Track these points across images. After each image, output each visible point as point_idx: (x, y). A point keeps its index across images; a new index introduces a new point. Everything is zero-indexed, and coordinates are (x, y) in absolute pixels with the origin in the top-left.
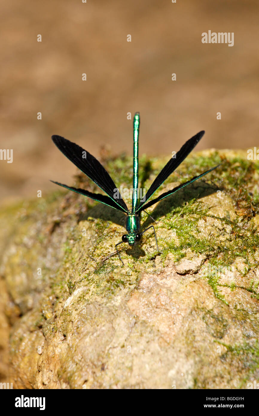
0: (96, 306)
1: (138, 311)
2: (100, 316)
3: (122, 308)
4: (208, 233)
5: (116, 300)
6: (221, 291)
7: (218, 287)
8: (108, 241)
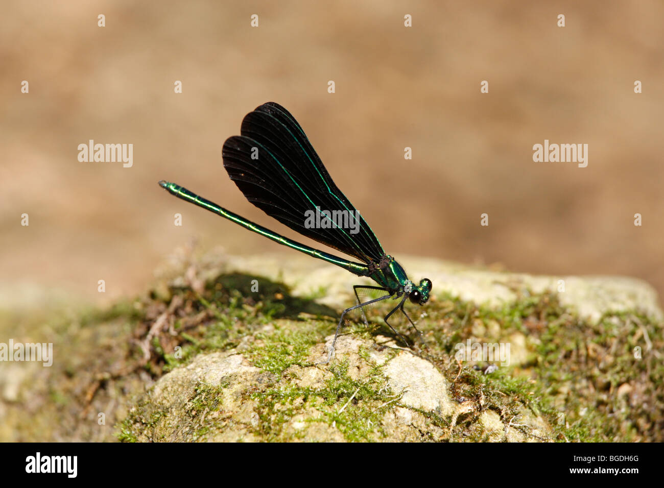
4: (401, 438)
8: (216, 435)
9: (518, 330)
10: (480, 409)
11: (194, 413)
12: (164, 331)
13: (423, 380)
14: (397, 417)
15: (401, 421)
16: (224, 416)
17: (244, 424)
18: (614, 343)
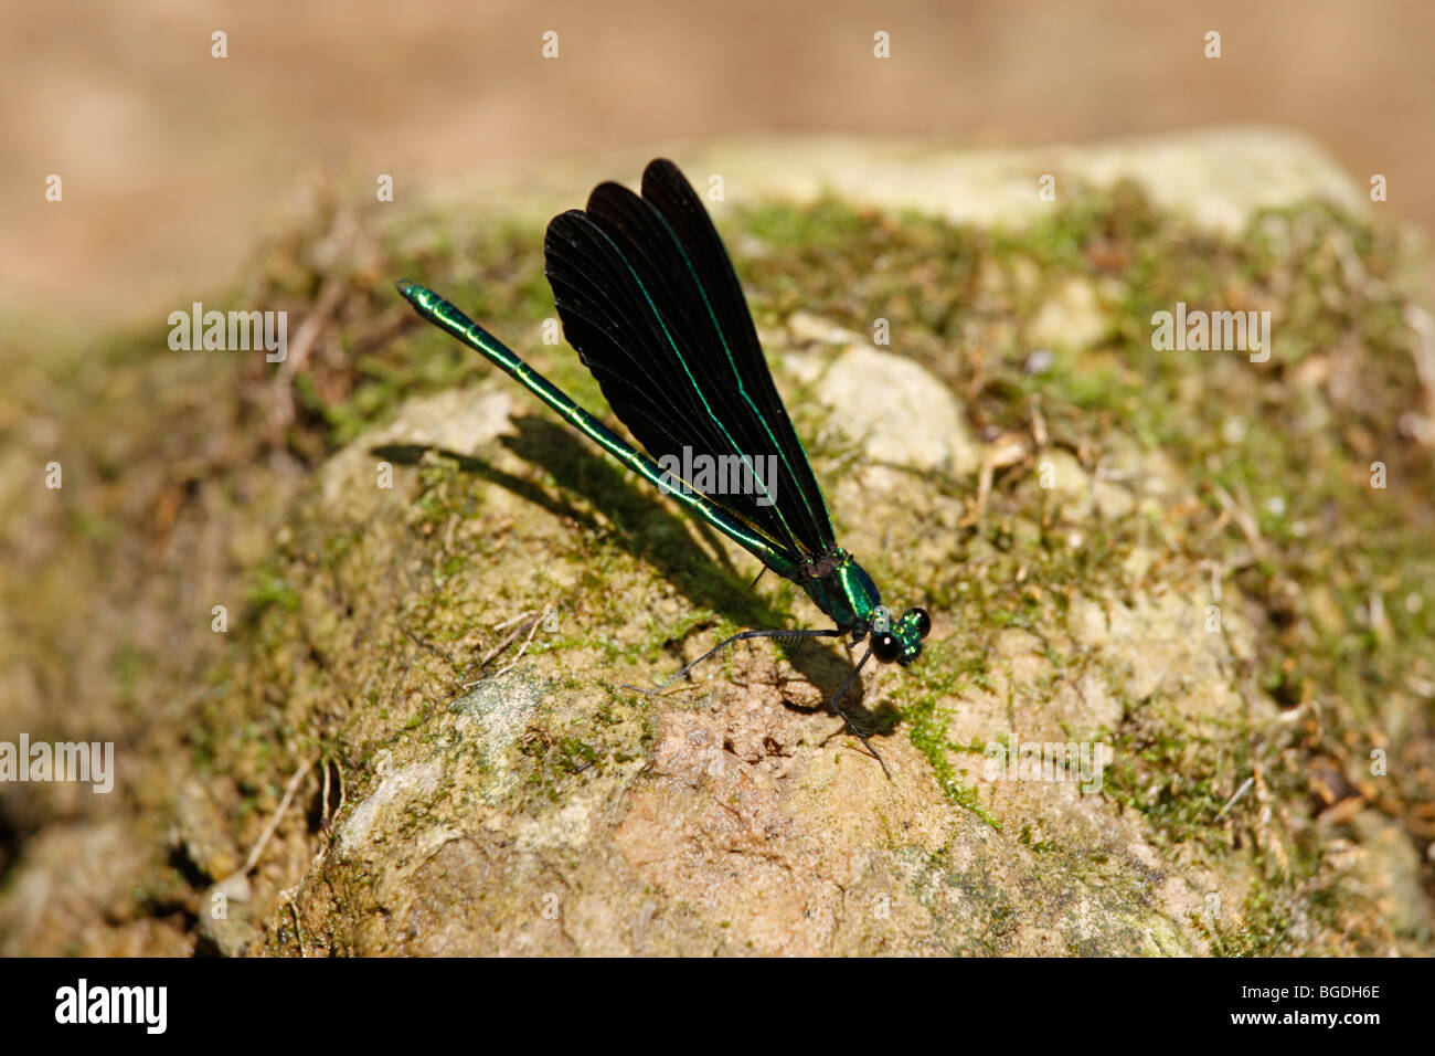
0: (486, 848)
1: (659, 867)
2: (507, 889)
3: (598, 855)
5: (570, 826)
6: (963, 772)
7: (950, 757)
8: (484, 572)
9: (1072, 271)
10: (1035, 450)
11: (427, 528)
12: (315, 356)
13: (906, 403)
14: (864, 489)
15: (874, 497)
16: (496, 528)
17: (544, 540)
18: (1280, 278)
